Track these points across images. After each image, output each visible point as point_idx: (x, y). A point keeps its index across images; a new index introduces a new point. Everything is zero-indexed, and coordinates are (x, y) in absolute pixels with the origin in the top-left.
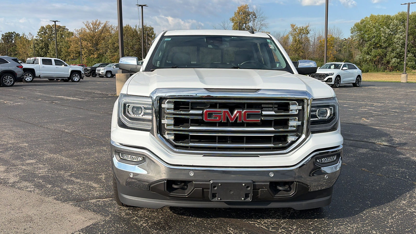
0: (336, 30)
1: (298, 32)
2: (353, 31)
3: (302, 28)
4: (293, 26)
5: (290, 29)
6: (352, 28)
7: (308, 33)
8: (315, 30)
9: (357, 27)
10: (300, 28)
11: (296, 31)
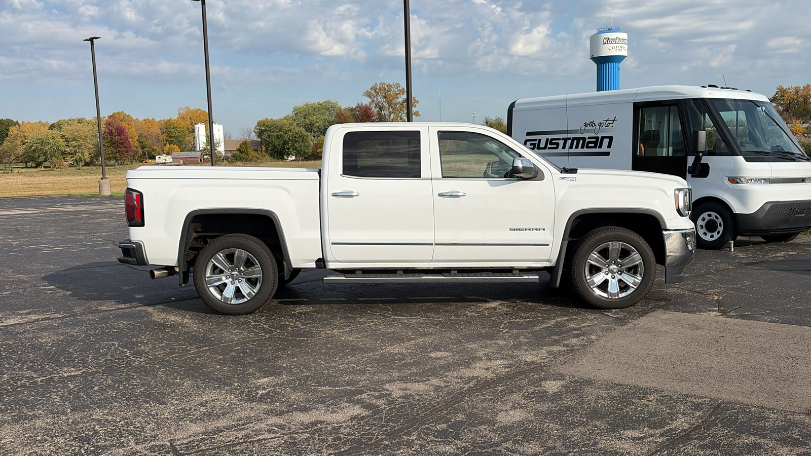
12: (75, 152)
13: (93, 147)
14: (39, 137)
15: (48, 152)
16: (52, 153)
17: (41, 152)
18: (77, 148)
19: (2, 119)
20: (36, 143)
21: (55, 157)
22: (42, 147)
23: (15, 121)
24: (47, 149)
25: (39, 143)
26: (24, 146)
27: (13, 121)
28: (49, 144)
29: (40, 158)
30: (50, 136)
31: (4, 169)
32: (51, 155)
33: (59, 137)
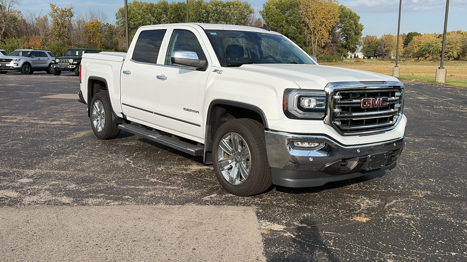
0: (101, 14)
1: (59, 13)
2: (118, 17)
3: (64, 9)
4: (53, 6)
5: (50, 10)
6: (116, 14)
7: (72, 16)
8: (78, 13)
9: (122, 13)
10: (62, 9)
11: (58, 13)
12: (448, 52)
13: (461, 48)
14: (428, 42)
15: (432, 51)
16: (434, 52)
17: (427, 51)
18: (450, 49)
19: (412, 32)
20: (426, 46)
21: (435, 54)
22: (428, 49)
23: (419, 33)
24: (431, 49)
25: (427, 46)
26: (419, 48)
27: (417, 33)
28: (433, 46)
29: (426, 55)
30: (435, 42)
31: (405, 60)
32: (433, 53)
33: (439, 42)
